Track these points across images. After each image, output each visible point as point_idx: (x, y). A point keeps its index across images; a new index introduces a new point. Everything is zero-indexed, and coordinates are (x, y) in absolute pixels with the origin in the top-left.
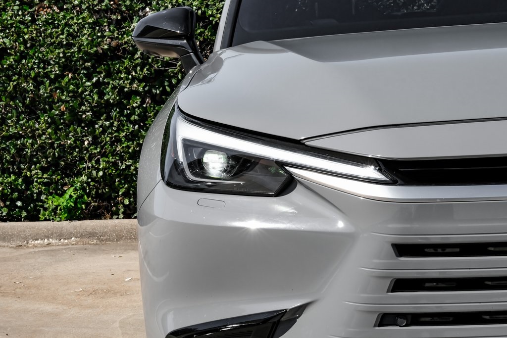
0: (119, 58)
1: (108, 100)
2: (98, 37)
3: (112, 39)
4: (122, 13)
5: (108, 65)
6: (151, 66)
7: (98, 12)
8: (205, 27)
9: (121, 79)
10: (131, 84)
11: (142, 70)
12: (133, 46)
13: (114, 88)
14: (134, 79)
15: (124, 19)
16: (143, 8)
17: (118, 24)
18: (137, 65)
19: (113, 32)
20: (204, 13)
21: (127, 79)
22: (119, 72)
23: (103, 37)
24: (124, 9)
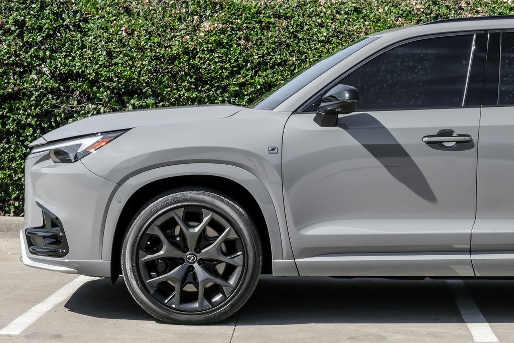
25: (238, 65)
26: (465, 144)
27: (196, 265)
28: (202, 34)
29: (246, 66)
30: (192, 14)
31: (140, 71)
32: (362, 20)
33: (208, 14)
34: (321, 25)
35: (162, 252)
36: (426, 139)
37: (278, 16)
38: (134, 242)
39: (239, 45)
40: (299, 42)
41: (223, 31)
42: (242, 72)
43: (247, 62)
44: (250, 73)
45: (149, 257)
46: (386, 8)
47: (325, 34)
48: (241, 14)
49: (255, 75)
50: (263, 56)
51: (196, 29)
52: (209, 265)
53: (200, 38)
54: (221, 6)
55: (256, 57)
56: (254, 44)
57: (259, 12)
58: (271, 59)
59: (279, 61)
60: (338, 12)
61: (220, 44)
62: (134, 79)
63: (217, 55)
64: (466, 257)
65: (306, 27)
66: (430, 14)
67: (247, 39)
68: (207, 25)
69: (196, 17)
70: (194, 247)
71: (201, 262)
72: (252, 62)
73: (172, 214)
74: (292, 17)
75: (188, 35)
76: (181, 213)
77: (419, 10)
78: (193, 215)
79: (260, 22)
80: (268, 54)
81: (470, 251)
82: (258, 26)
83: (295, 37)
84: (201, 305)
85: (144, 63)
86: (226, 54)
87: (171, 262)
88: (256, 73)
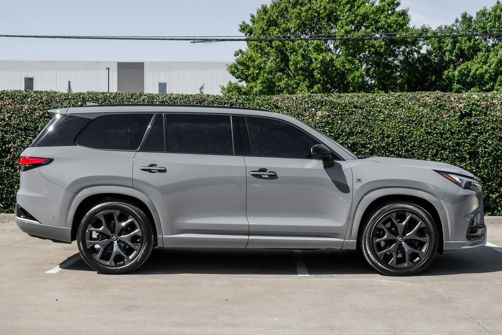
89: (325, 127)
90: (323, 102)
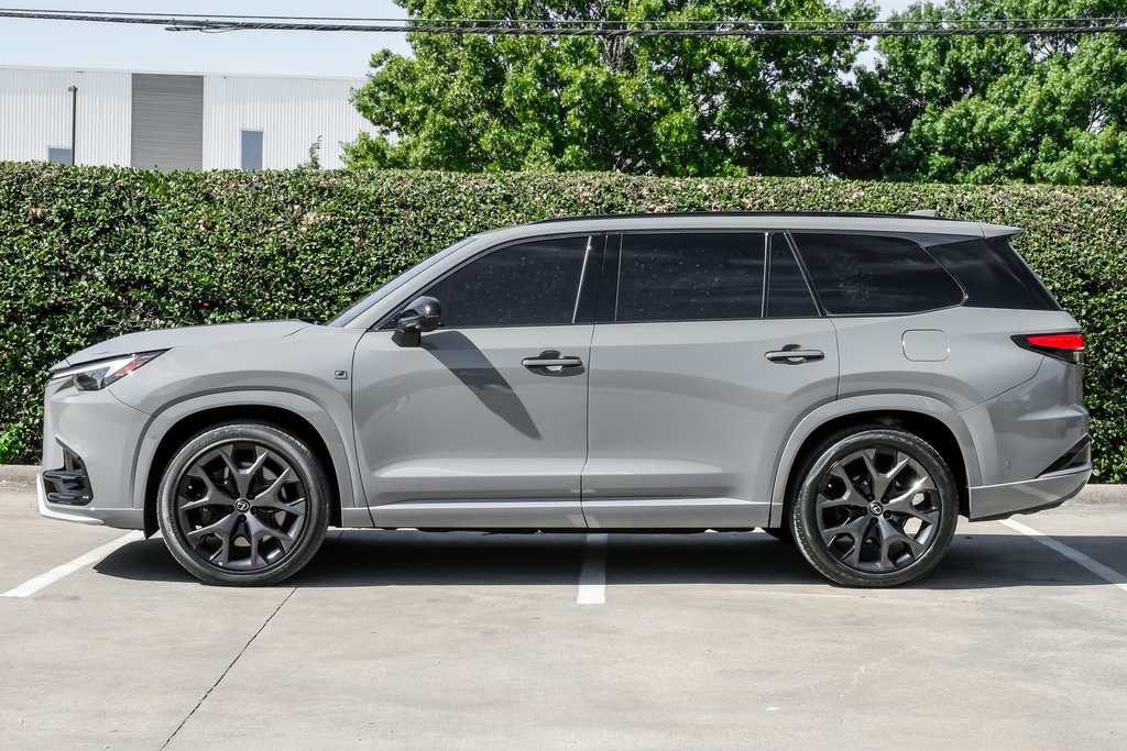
0: (64, 313)
1: (50, 351)
2: (46, 292)
3: (59, 294)
4: (71, 270)
5: (53, 319)
6: (94, 323)
7: (47, 268)
8: (148, 290)
9: (65, 332)
10: (73, 338)
11: (84, 326)
12: (79, 303)
13: (57, 340)
14: (76, 334)
15: (72, 277)
16: (92, 268)
17: (66, 282)
18: (81, 321)
19: (60, 288)
20: (148, 277)
21: (71, 333)
22: (63, 325)
23: (50, 292)
24: (72, 267)
25: (351, 269)
26: (573, 368)
27: (248, 515)
28: (304, 229)
29: (361, 270)
30: (292, 202)
31: (223, 276)
32: (513, 211)
33: (313, 202)
34: (460, 218)
35: (206, 499)
36: (525, 362)
37: (403, 205)
38: (172, 486)
39: (352, 243)
40: (430, 239)
41: (331, 225)
42: (355, 278)
43: (362, 265)
44: (366, 280)
45: (191, 504)
46: (545, 196)
47: (464, 229)
48: (356, 203)
49: (373, 282)
50: (384, 257)
51: (296, 222)
52: (265, 514)
53: (302, 233)
54: (330, 191)
55: (374, 259)
56: (372, 242)
57: (378, 201)
58: (393, 261)
59: (403, 264)
60: (483, 201)
61: (327, 242)
62: (215, 286)
63: (322, 256)
64: (577, 504)
65: (440, 220)
66: (601, 204)
67: (363, 236)
68: (311, 217)
69: (296, 207)
70: (246, 491)
71: (255, 510)
72: (369, 265)
73: (218, 452)
74: (420, 208)
75: (286, 229)
76: (229, 450)
77: (586, 198)
78: (244, 454)
79: (381, 213)
80: (390, 255)
81: (581, 498)
82: (376, 218)
83: (426, 233)
84: (254, 562)
85: (227, 266)
86: (334, 255)
87: (217, 511)
88: (374, 279)
89: (318, 251)
90: (323, 190)
